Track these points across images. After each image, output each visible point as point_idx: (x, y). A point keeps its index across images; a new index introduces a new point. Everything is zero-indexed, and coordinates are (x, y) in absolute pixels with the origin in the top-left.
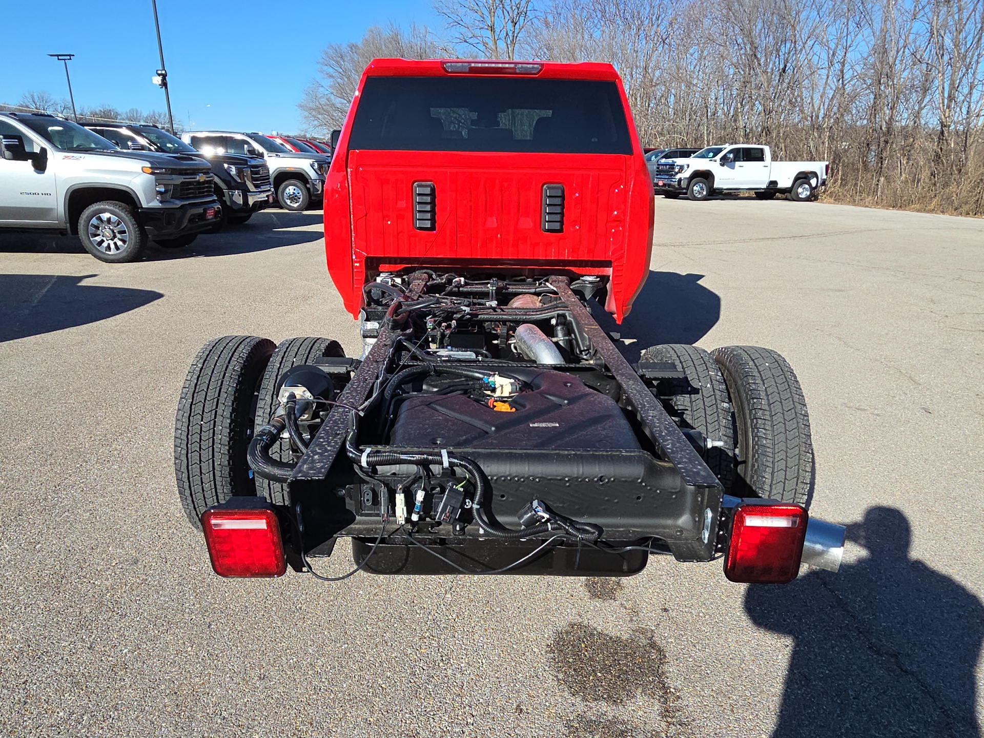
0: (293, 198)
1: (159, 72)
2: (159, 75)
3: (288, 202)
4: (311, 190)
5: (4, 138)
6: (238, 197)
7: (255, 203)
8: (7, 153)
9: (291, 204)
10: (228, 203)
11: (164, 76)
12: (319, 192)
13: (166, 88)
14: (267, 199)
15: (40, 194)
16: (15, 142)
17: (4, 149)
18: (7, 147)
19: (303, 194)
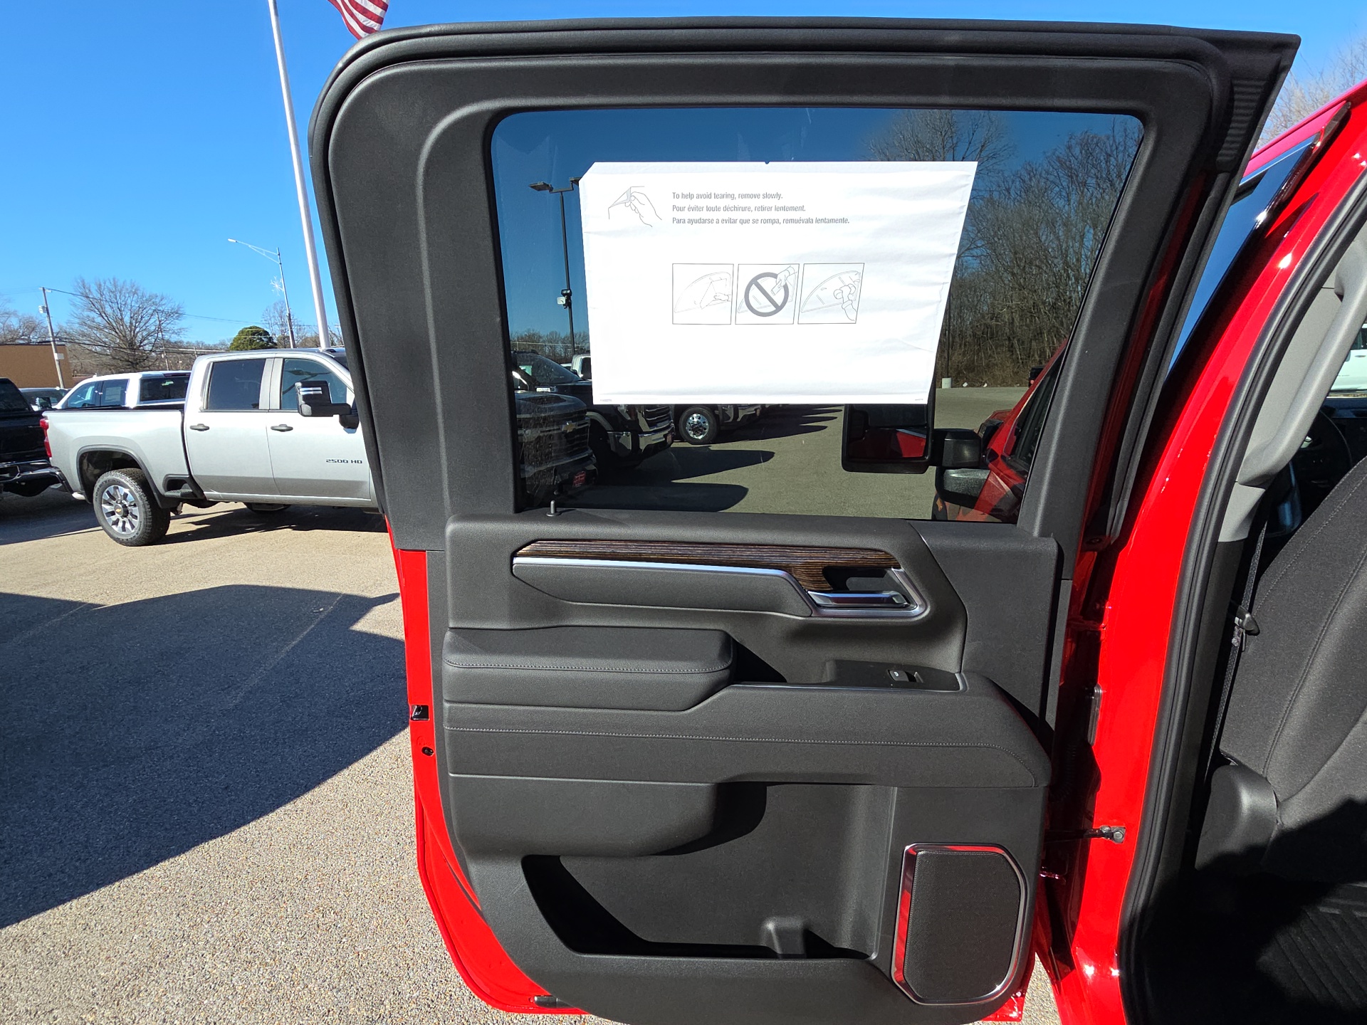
0: (698, 429)
1: (565, 292)
2: (564, 295)
3: (691, 434)
4: (721, 417)
5: (303, 387)
6: (626, 439)
7: (648, 447)
8: (306, 408)
9: (695, 437)
10: (613, 449)
11: (568, 296)
12: (731, 420)
13: (570, 308)
14: (664, 439)
15: (350, 462)
16: (319, 390)
17: (301, 401)
18: (306, 398)
19: (709, 423)
